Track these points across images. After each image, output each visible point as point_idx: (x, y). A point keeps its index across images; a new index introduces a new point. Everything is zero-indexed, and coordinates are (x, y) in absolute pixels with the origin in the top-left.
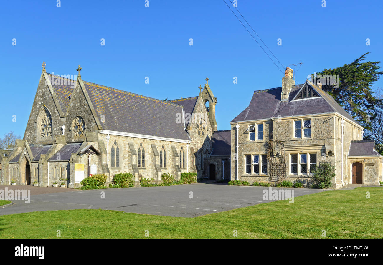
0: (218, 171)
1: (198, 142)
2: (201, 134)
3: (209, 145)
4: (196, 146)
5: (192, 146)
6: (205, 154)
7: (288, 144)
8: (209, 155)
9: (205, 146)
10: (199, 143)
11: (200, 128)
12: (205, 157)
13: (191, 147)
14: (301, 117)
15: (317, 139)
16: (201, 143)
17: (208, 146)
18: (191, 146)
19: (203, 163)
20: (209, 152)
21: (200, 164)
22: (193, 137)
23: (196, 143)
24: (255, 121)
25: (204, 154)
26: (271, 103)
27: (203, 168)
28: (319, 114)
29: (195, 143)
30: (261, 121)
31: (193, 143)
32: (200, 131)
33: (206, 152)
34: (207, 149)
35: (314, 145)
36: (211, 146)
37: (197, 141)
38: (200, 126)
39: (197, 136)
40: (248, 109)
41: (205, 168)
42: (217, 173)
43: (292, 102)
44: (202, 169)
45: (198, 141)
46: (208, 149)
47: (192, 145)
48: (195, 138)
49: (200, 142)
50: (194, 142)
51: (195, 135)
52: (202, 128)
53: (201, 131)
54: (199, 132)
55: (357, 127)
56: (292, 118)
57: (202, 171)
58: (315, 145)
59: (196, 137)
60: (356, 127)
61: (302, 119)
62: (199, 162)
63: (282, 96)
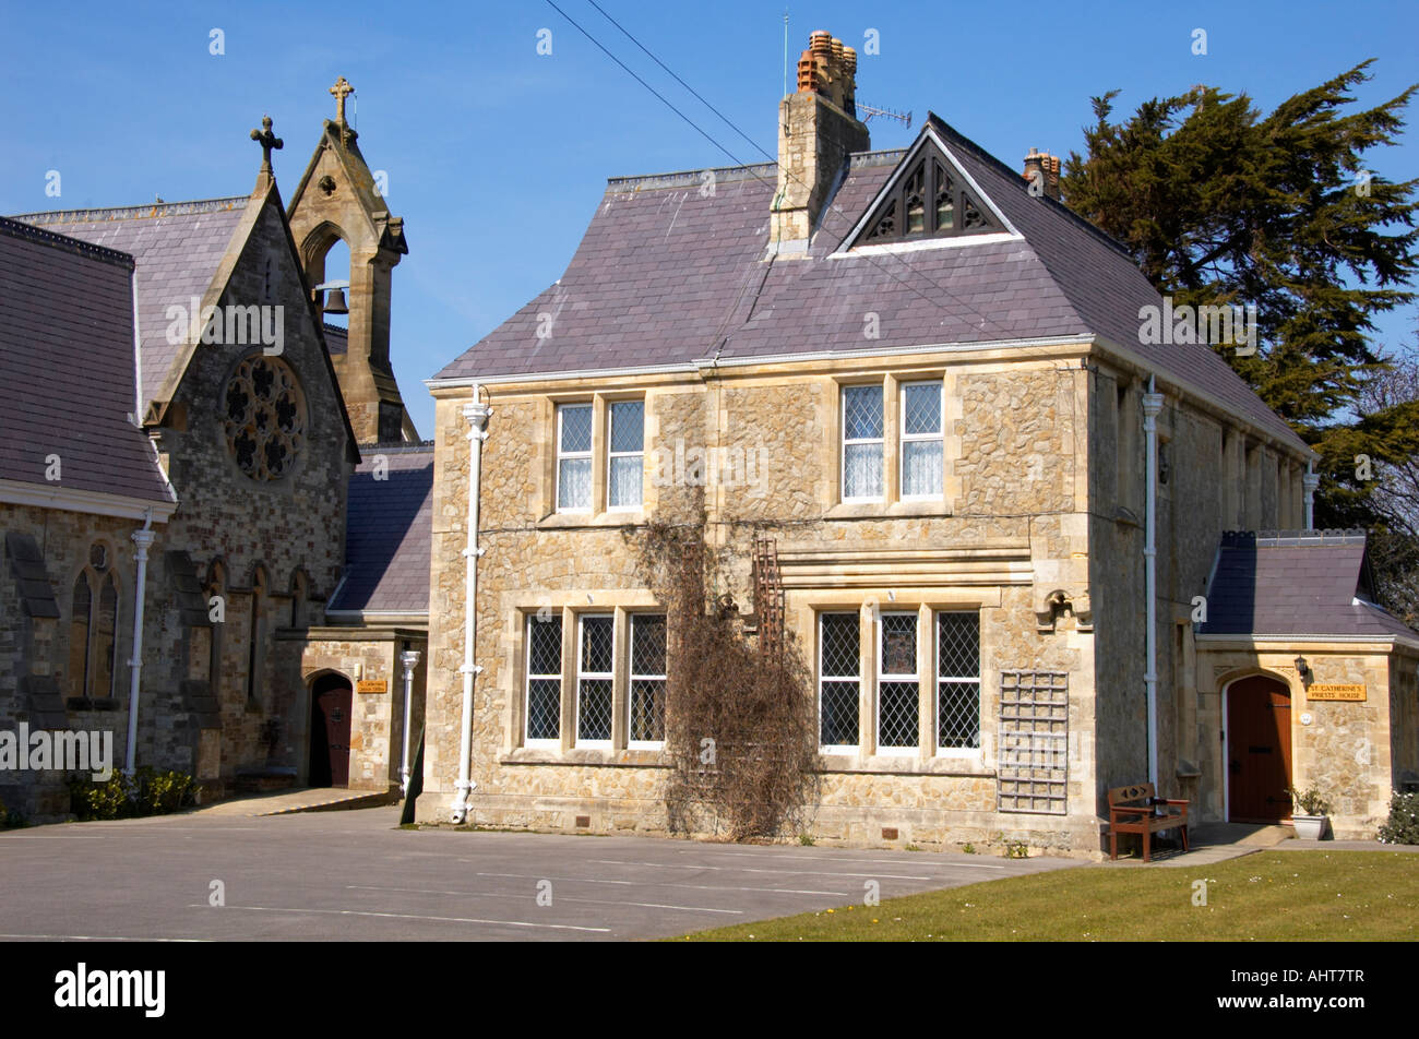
0: (367, 726)
1: (232, 517)
2: (260, 458)
3: (319, 537)
4: (216, 540)
5: (179, 542)
6: (287, 607)
7: (802, 545)
8: (319, 611)
9: (285, 545)
10: (240, 525)
11: (250, 417)
12: (286, 621)
13: (170, 548)
14: (885, 362)
15: (976, 516)
16: (253, 522)
17: (311, 545)
18: (173, 538)
19: (268, 666)
20: (321, 590)
21: (243, 669)
22: (196, 478)
23: (216, 522)
24: (594, 383)
25: (272, 601)
26: (706, 262)
27: (267, 703)
28: (997, 350)
29: (209, 525)
30: (632, 380)
31: (193, 522)
32: (251, 436)
33: (294, 585)
34: (299, 569)
35: (961, 553)
36: (335, 546)
37: (226, 509)
38: (255, 403)
39: (228, 474)
40: (557, 299)
41: (276, 700)
42: (360, 738)
43: (836, 260)
44: (253, 706)
45: (236, 510)
46: (308, 566)
47: (187, 536)
48: (206, 485)
49: (246, 519)
50: (198, 515)
51: (213, 465)
52: (273, 421)
53: (262, 438)
54: (244, 449)
55: (1271, 447)
56: (826, 365)
57: (253, 721)
58: (969, 553)
59: (217, 480)
60: (1262, 448)
61: (887, 373)
62: (235, 659)
63: (774, 217)
